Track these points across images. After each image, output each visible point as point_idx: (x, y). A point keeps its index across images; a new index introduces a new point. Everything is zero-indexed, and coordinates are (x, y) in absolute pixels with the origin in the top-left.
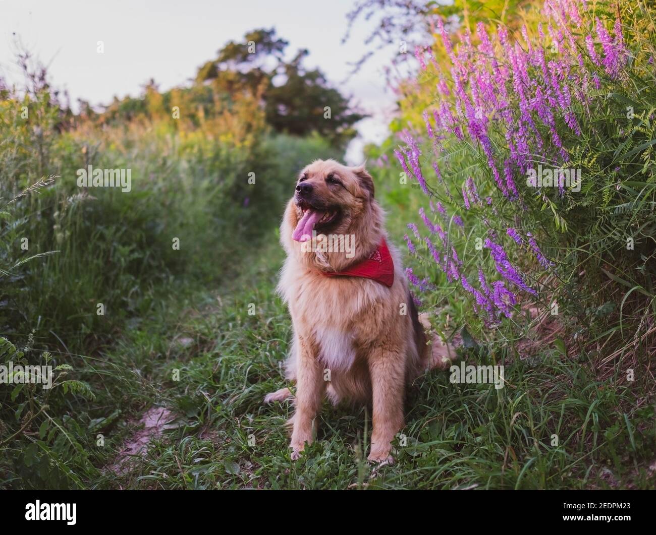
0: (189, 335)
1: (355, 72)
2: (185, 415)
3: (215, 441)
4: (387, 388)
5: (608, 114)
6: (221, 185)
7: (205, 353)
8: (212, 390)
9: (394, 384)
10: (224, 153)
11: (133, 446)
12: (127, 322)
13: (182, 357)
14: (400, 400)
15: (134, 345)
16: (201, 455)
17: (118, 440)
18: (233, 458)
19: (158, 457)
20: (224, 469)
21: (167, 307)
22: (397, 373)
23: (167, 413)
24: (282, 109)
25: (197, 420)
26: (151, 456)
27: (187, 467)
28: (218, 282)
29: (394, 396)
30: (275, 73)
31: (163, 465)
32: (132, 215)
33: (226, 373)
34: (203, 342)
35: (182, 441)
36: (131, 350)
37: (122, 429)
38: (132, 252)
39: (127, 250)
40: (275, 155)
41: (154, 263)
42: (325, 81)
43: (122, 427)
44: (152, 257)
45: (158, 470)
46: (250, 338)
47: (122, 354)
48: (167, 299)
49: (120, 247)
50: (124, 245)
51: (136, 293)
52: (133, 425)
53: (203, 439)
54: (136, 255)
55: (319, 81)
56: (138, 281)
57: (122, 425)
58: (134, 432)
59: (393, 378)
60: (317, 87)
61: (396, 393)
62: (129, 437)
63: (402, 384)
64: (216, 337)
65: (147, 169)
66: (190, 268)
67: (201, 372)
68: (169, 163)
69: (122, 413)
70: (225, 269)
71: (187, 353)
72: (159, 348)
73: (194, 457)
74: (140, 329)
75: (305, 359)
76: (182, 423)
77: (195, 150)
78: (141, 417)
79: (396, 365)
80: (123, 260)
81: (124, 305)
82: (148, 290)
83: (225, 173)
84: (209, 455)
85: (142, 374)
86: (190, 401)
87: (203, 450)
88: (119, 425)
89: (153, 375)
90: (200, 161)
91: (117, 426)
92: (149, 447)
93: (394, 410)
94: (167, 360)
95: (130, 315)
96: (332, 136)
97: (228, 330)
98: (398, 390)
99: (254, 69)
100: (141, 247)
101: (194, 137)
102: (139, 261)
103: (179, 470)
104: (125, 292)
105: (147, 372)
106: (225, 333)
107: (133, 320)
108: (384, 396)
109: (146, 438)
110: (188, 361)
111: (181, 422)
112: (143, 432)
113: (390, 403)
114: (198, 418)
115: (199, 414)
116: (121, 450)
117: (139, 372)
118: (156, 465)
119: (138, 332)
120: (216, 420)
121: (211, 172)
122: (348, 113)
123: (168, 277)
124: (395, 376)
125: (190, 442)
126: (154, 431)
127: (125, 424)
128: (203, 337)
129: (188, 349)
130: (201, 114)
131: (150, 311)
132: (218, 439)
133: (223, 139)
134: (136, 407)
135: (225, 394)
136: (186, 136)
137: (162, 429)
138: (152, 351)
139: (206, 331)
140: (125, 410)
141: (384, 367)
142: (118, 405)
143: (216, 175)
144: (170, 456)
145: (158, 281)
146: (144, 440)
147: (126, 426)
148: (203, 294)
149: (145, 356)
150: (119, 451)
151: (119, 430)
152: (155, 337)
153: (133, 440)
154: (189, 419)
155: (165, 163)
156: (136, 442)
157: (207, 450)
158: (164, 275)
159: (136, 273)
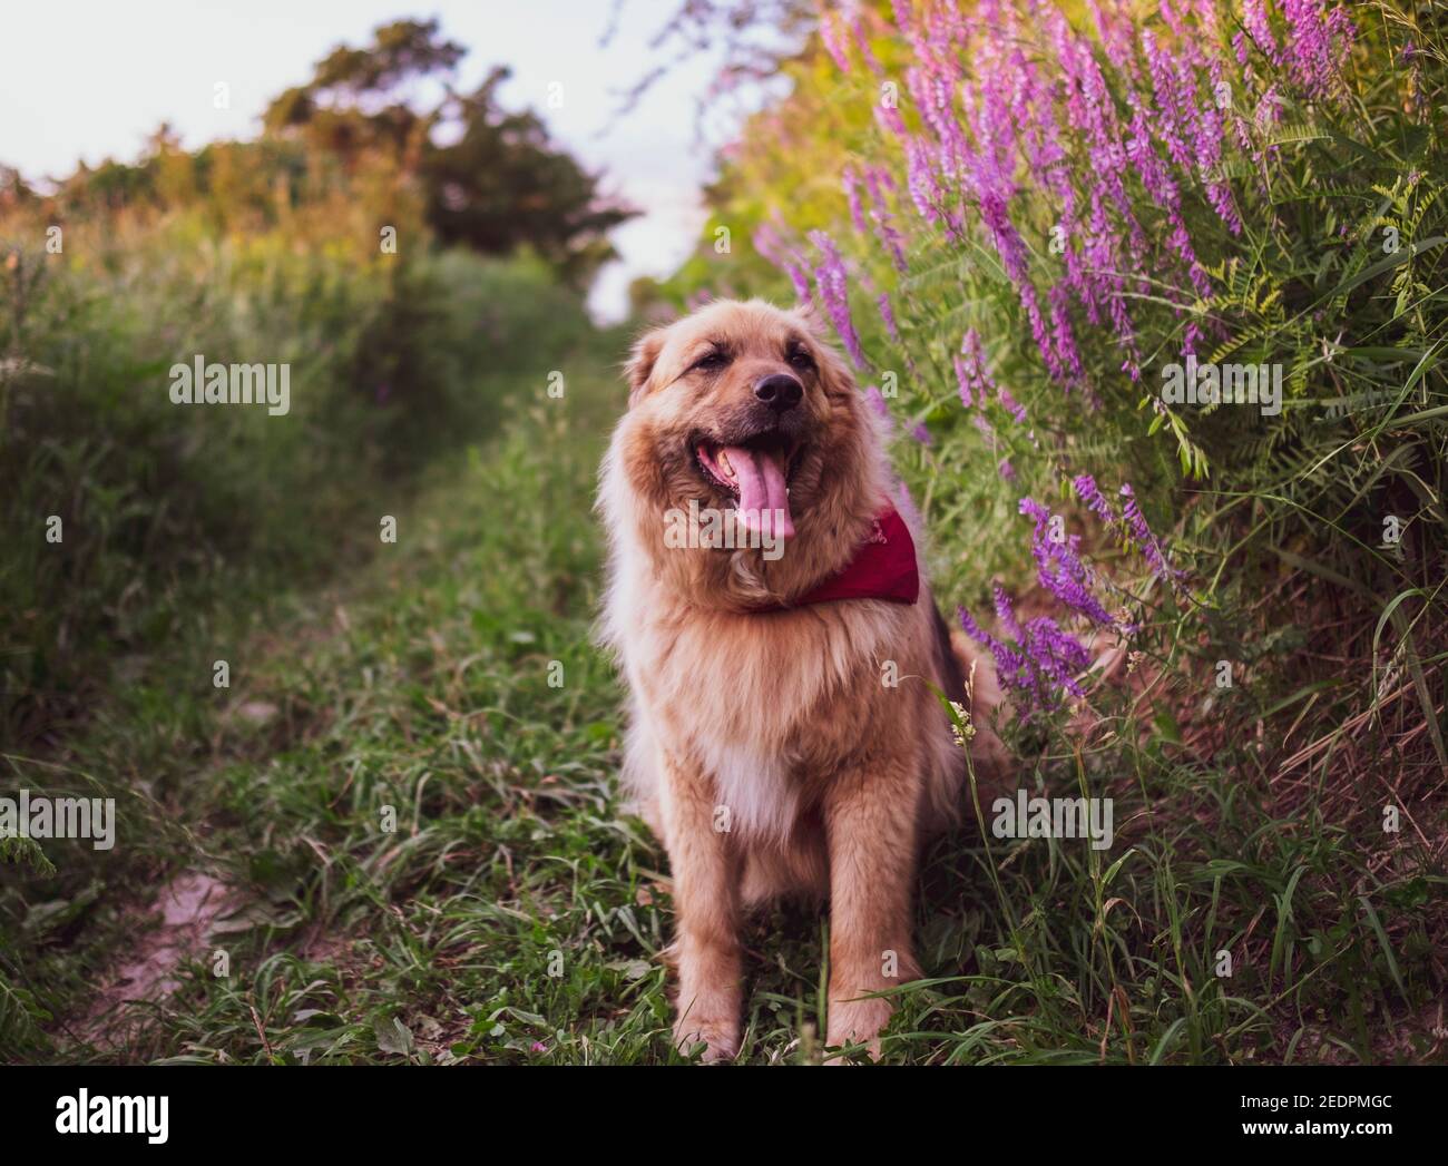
0: (269, 698)
1: (626, 110)
2: (263, 897)
3: (342, 963)
4: (872, 869)
5: (1305, 181)
6: (326, 356)
7: (306, 741)
8: (331, 833)
9: (888, 859)
10: (330, 285)
11: (135, 972)
12: (115, 665)
13: (251, 747)
14: (902, 897)
15: (135, 723)
16: (309, 1002)
17: (97, 956)
18: (394, 1008)
19: (199, 1004)
20: (373, 1038)
21: (211, 629)
22: (897, 829)
23: (219, 890)
24: (455, 197)
25: (295, 907)
26: (179, 1001)
27: (277, 1031)
28: (326, 573)
29: (889, 887)
30: (436, 117)
31: (215, 1027)
32: (126, 416)
33: (366, 793)
34: (301, 715)
35: (262, 966)
36: (128, 734)
37: (108, 930)
38: (127, 500)
39: (111, 496)
40: (443, 292)
41: (176, 528)
42: (546, 137)
43: (107, 924)
44: (173, 514)
45: (205, 1039)
46: (418, 705)
47: (106, 743)
48: (209, 611)
49: (99, 491)
50: (108, 484)
51: (137, 597)
52: (134, 920)
53: (311, 956)
54: (136, 508)
55: (533, 137)
56: (142, 569)
57: (107, 918)
58: (136, 936)
59: (886, 843)
60: (527, 150)
61: (892, 879)
62: (127, 949)
63: (908, 856)
64: (332, 703)
65: (160, 311)
66: (261, 540)
67: (301, 789)
68: (210, 300)
69: (109, 888)
70: (339, 542)
71: (264, 742)
72: (195, 729)
73: (293, 1006)
74: (146, 682)
75: (687, 805)
76: (260, 916)
77: (268, 279)
78: (153, 899)
79: (895, 809)
80: (104, 520)
81: (108, 624)
82: (163, 590)
83: (335, 327)
84: (329, 1002)
85: (154, 792)
86: (277, 862)
87: (316, 988)
88: (99, 920)
89: (180, 795)
90: (279, 298)
91: (93, 921)
92: (175, 978)
93: (888, 925)
94: (215, 757)
95: (123, 647)
96: (560, 258)
97: (361, 686)
98: (899, 874)
99: (393, 108)
100: (148, 490)
101: (266, 247)
102: (143, 523)
103: (255, 1041)
104: (112, 596)
105: (166, 787)
106: (353, 693)
107: (130, 660)
108: (863, 890)
109: (166, 952)
110: (265, 761)
111: (255, 914)
112: (158, 936)
113: (879, 908)
114: (300, 904)
115: (301, 894)
116: (106, 984)
117: (147, 786)
118: (199, 1029)
119: (143, 691)
120: (344, 909)
121: (303, 325)
122: (597, 207)
123: (209, 562)
124: (892, 836)
125: (280, 968)
126: (187, 933)
127: (113, 915)
128: (302, 703)
129: (264, 730)
130: (281, 196)
131: (170, 641)
132: (352, 958)
133: (330, 252)
134: (142, 873)
135: (364, 847)
136: (246, 245)
137: (210, 933)
138: (178, 735)
139: (306, 687)
140: (115, 882)
141: (867, 814)
142: (97, 870)
143: (314, 333)
144: (232, 1004)
145: (189, 570)
146: (164, 956)
147: (117, 921)
148: (293, 600)
149: (161, 747)
150: (100, 985)
151: (101, 933)
152: (183, 704)
153: (134, 958)
154: (276, 905)
155: (199, 302)
156: (142, 961)
157: (323, 987)
158: (199, 557)
159: (137, 551)
